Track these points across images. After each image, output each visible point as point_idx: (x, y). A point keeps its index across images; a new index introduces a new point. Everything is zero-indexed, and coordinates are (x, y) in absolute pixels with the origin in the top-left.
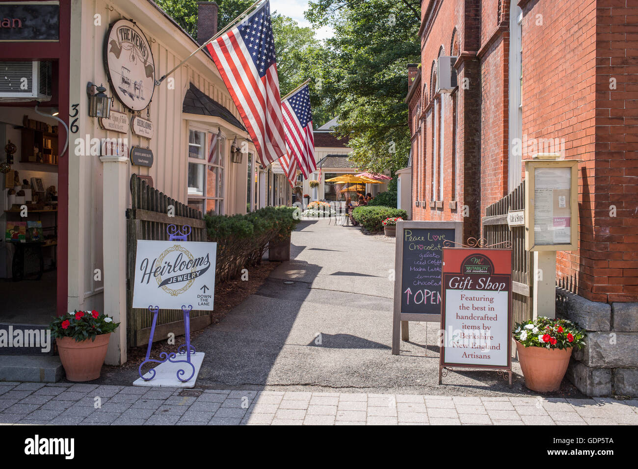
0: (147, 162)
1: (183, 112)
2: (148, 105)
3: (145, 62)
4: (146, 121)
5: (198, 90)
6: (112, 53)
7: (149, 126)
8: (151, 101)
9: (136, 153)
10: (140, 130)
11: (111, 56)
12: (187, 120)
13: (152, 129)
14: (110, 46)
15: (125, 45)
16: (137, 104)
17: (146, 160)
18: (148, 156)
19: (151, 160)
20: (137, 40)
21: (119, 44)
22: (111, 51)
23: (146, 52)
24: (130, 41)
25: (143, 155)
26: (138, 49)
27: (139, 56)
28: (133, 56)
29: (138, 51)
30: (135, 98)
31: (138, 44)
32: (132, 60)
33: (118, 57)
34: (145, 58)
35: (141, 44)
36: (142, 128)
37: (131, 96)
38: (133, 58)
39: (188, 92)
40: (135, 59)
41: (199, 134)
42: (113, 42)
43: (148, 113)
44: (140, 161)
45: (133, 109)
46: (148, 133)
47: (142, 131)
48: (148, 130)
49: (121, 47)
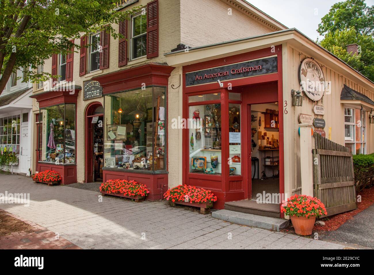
0: (322, 125)
1: (341, 99)
2: (322, 98)
3: (319, 77)
4: (320, 107)
5: (349, 88)
6: (303, 75)
7: (322, 109)
8: (323, 96)
9: (316, 121)
10: (318, 112)
11: (302, 76)
12: (343, 103)
13: (324, 110)
14: (301, 72)
15: (309, 70)
16: (316, 98)
17: (321, 124)
18: (322, 122)
19: (324, 124)
20: (315, 67)
21: (306, 70)
22: (302, 74)
23: (320, 72)
24: (311, 68)
25: (320, 122)
26: (315, 71)
27: (316, 74)
28: (313, 75)
29: (316, 72)
30: (315, 95)
31: (315, 69)
32: (312, 77)
33: (305, 77)
34: (319, 75)
35: (317, 69)
36: (318, 111)
37: (313, 94)
38: (313, 76)
39: (343, 89)
40: (314, 76)
41: (349, 110)
42: (303, 69)
43: (322, 101)
44: (318, 125)
45: (314, 100)
46: (322, 112)
47: (319, 112)
48: (322, 111)
49: (307, 71)
